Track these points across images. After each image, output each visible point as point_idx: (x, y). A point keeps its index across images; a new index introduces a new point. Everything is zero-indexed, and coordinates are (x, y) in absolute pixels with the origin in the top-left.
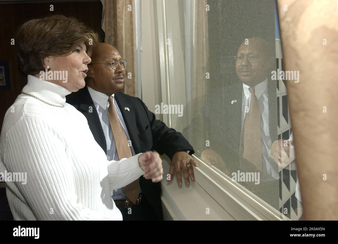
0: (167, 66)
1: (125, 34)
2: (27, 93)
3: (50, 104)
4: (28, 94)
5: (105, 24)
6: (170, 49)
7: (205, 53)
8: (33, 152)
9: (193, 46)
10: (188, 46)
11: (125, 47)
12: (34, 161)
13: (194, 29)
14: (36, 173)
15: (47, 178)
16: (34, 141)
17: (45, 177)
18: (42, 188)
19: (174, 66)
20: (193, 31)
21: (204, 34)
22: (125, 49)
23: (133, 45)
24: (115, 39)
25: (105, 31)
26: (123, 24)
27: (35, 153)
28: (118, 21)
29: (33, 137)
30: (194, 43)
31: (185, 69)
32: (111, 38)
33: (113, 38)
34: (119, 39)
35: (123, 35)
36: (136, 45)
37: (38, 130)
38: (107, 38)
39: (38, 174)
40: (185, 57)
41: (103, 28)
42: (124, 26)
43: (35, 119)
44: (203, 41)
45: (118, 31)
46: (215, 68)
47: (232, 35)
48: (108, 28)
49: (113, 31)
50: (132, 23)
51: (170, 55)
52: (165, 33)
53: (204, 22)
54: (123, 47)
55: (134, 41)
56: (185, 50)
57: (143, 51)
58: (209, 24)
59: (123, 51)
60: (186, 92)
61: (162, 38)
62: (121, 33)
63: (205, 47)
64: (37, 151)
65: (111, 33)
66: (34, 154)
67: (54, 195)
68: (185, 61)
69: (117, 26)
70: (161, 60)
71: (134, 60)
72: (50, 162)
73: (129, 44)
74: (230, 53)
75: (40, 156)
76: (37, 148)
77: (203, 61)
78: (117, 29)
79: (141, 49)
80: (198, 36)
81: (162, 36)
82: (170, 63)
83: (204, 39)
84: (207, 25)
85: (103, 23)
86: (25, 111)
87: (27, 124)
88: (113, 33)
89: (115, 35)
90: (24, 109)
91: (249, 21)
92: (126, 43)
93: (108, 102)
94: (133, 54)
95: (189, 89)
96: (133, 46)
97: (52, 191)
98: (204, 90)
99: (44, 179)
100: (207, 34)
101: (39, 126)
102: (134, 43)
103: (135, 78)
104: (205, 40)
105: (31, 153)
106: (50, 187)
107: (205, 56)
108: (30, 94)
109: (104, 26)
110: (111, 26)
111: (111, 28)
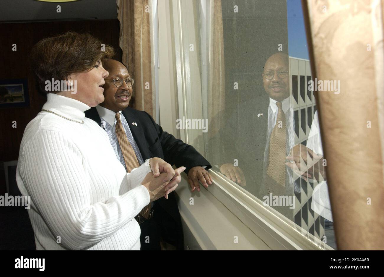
0: (183, 82)
1: (143, 51)
2: (46, 110)
3: (69, 119)
4: (48, 110)
5: (123, 42)
6: (187, 66)
7: (221, 70)
8: (47, 166)
9: (209, 63)
10: (204, 63)
11: (143, 64)
12: (47, 174)
13: (210, 47)
14: (49, 186)
15: (60, 191)
16: (48, 154)
17: (58, 190)
18: (55, 201)
19: (191, 82)
20: (209, 49)
21: (220, 51)
22: (143, 66)
23: (150, 62)
24: (133, 56)
25: (123, 48)
26: (140, 41)
27: (48, 165)
28: (136, 39)
29: (47, 150)
30: (210, 60)
31: (201, 86)
32: (128, 55)
33: (130, 55)
34: (137, 56)
35: (140, 53)
36: (153, 63)
37: (53, 143)
38: (124, 56)
39: (51, 187)
40: (201, 73)
41: (121, 46)
42: (141, 43)
43: (51, 132)
44: (219, 58)
45: (136, 48)
46: (231, 84)
47: (246, 52)
48: (125, 46)
49: (131, 48)
50: (149, 41)
51: (186, 72)
52: (182, 51)
53: (220, 40)
54: (140, 64)
55: (152, 59)
56: (201, 66)
57: (160, 68)
58: (224, 42)
59: (140, 68)
60: (202, 108)
61: (179, 55)
62: (139, 51)
63: (220, 64)
64: (50, 164)
65: (128, 51)
66: (47, 167)
67: (66, 207)
68: (201, 77)
69: (135, 44)
70: (178, 76)
71: (152, 77)
72: (64, 175)
73: (147, 61)
74: (245, 70)
75: (53, 169)
76: (51, 161)
77: (219, 78)
78: (134, 47)
79: (159, 67)
80: (214, 54)
81: (179, 53)
82: (187, 80)
83: (220, 56)
84: (223, 43)
85: (121, 41)
86: (41, 124)
87: (43, 137)
88: (130, 50)
89: (133, 52)
90: (41, 122)
91: (263, 39)
92: (143, 60)
93: (116, 119)
94: (150, 71)
95: (205, 105)
96: (151, 64)
97: (65, 204)
98: (220, 106)
99: (57, 192)
100: (223, 52)
101: (54, 139)
102: (151, 60)
103: (153, 95)
104: (220, 58)
105: (45, 166)
106: (63, 199)
107: (221, 73)
108: (49, 111)
109: (122, 44)
110: (128, 44)
111: (129, 46)
